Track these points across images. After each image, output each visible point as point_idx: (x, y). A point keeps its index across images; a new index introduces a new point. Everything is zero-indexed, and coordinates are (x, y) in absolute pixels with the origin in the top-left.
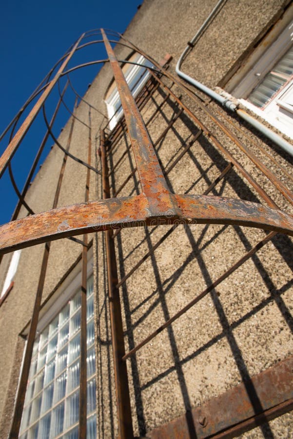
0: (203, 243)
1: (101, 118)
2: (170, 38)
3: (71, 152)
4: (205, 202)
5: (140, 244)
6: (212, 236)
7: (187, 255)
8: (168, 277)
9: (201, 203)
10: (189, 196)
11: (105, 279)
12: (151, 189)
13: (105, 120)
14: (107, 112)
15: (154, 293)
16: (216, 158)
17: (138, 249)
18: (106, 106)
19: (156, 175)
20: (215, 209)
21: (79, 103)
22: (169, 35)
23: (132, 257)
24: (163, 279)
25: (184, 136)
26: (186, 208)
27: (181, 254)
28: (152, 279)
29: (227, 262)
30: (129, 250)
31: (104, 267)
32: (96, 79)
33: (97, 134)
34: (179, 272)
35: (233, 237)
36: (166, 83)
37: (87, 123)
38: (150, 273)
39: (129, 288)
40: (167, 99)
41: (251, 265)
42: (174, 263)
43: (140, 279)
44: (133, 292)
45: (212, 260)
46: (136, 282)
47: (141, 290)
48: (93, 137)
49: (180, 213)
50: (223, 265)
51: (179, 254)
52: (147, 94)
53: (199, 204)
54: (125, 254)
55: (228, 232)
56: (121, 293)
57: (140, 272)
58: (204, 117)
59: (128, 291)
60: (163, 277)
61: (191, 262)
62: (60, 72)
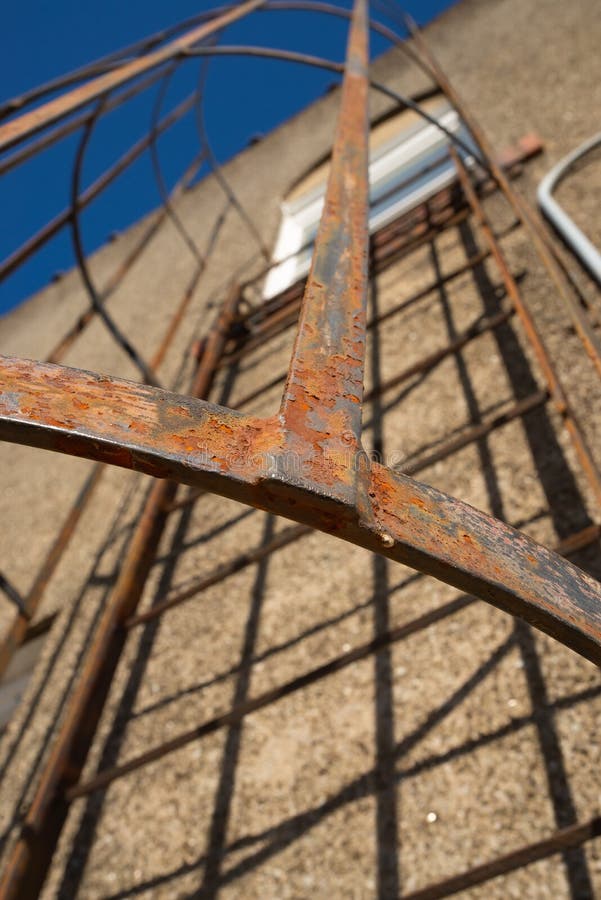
0: (417, 754)
1: (248, 249)
2: (560, 90)
3: (112, 307)
4: (457, 520)
5: (208, 684)
6: (456, 741)
7: (345, 777)
8: (256, 828)
9: (443, 517)
10: (415, 483)
11: (39, 759)
12: (310, 415)
13: (261, 260)
14: (275, 237)
15: (185, 869)
16: (562, 497)
17: (194, 697)
18: (279, 218)
19: (342, 392)
20: (479, 547)
21: (200, 179)
22: (559, 81)
23: (162, 716)
24: (237, 828)
25: (486, 395)
26: (390, 508)
27: (330, 763)
28: (196, 817)
29: (475, 851)
30: (162, 688)
31: (56, 718)
32: (285, 131)
33: (215, 293)
34: (300, 825)
35: (524, 772)
36: (492, 217)
37: (201, 244)
38: (201, 792)
39: (109, 820)
40: (476, 266)
41: (554, 893)
42: (295, 789)
43: (157, 803)
44: (116, 841)
45: (425, 824)
46: (138, 808)
47: (145, 844)
48: (201, 296)
49: (364, 509)
50: (457, 858)
51: (323, 763)
52: (420, 229)
53: (436, 517)
54: (146, 698)
55: (516, 748)
56: (71, 827)
57: (170, 776)
58: (571, 359)
59: (101, 831)
60: (239, 821)
61: (352, 807)
62: (183, 43)
